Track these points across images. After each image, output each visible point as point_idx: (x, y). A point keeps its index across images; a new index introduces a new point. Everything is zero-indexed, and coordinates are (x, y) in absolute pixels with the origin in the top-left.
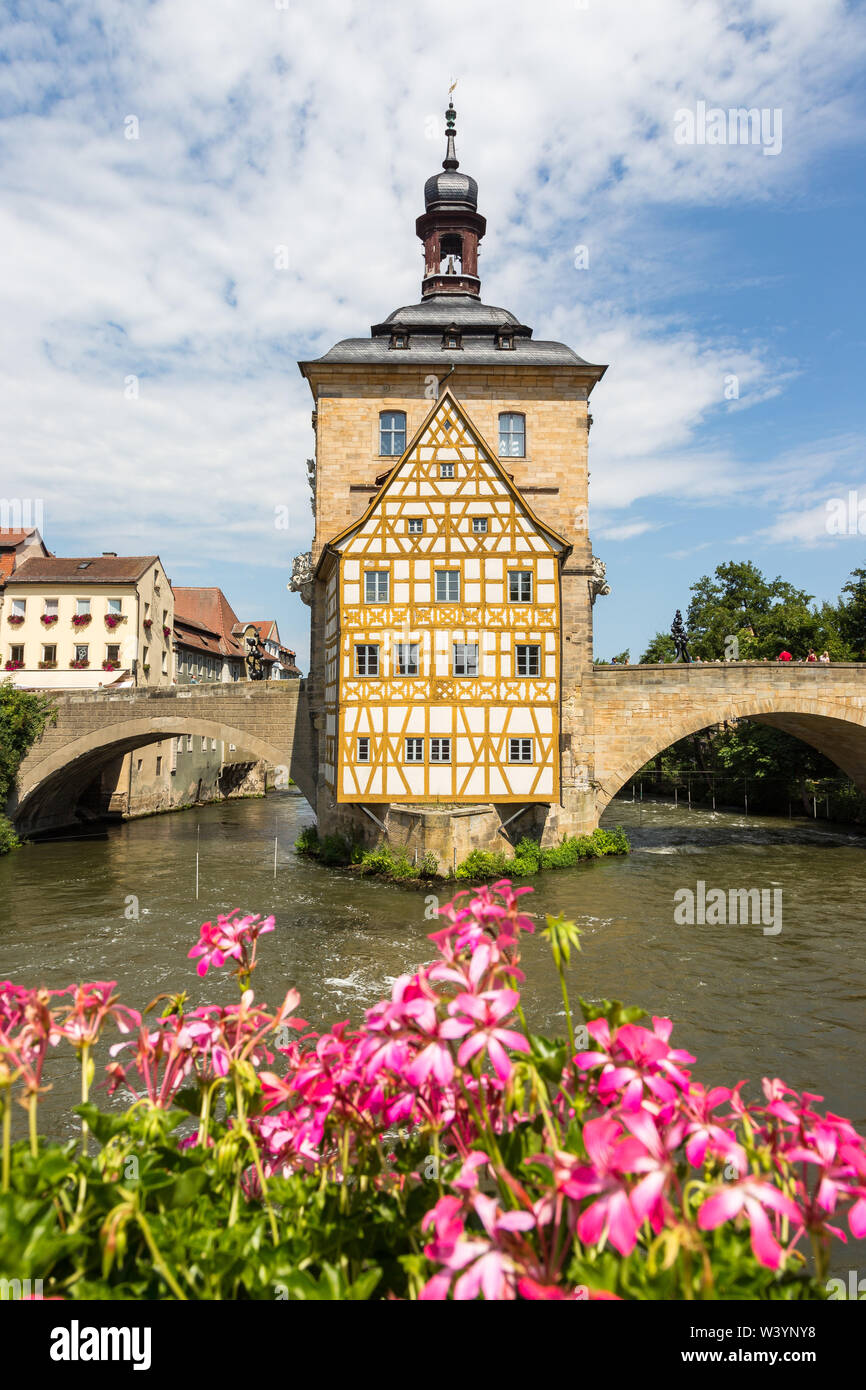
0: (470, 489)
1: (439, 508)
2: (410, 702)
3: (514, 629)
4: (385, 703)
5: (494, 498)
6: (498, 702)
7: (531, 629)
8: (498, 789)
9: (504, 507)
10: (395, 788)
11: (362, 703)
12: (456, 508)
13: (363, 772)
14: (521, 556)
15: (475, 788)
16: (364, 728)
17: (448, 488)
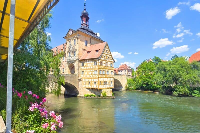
0: (108, 54)
1: (106, 55)
2: (104, 77)
3: (111, 70)
4: (102, 77)
5: (110, 55)
6: (110, 77)
7: (112, 70)
8: (110, 87)
9: (110, 56)
10: (103, 87)
11: (100, 77)
12: (107, 56)
13: (101, 85)
14: (112, 62)
15: (109, 87)
16: (101, 80)
17: (107, 53)
